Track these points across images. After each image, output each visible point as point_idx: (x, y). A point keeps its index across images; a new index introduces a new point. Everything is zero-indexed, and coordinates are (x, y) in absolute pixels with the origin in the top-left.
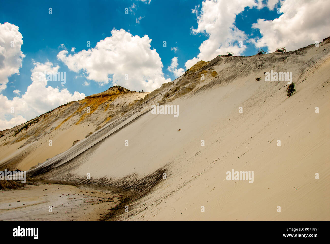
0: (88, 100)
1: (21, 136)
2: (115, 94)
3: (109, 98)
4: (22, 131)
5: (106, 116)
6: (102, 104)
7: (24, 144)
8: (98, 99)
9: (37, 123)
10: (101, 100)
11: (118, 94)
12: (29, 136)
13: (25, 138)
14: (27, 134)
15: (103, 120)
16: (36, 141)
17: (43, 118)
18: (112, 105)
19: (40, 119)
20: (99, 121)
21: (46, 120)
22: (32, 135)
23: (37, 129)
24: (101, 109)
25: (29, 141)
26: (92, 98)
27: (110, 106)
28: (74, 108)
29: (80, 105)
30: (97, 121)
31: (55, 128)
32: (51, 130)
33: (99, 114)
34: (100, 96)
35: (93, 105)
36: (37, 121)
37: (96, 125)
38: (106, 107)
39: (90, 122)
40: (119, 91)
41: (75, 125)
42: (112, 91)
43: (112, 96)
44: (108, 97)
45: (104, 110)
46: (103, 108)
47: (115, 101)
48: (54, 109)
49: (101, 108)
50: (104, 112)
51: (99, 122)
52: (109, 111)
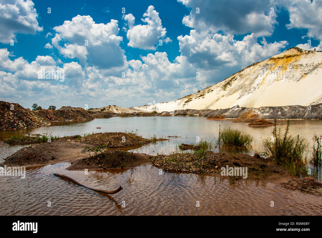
0: (275, 61)
1: (231, 91)
2: (297, 55)
3: (294, 59)
4: (227, 87)
5: (301, 74)
6: (290, 64)
7: (241, 96)
8: (283, 60)
9: (236, 81)
10: (287, 61)
11: (300, 55)
12: (238, 90)
13: (235, 92)
14: (235, 89)
15: (300, 77)
16: (250, 94)
17: (238, 76)
18: (301, 65)
19: (236, 78)
20: (296, 77)
21: (243, 78)
22: (240, 89)
23: (241, 85)
24: (292, 69)
25: (243, 94)
26: (277, 59)
27: (299, 66)
28: (266, 68)
29: (270, 65)
30: (295, 78)
31: (260, 84)
32: (258, 85)
33: (293, 72)
34: (284, 57)
35: (282, 65)
36: (235, 79)
37: (295, 81)
38: (296, 66)
39: (288, 79)
40: (300, 52)
41: (276, 81)
42: (293, 53)
43: (296, 57)
44: (292, 57)
45: (295, 69)
46: (293, 67)
47: (301, 61)
48: (244, 69)
49: (291, 67)
50: (296, 71)
51: (298, 79)
52: (301, 70)
